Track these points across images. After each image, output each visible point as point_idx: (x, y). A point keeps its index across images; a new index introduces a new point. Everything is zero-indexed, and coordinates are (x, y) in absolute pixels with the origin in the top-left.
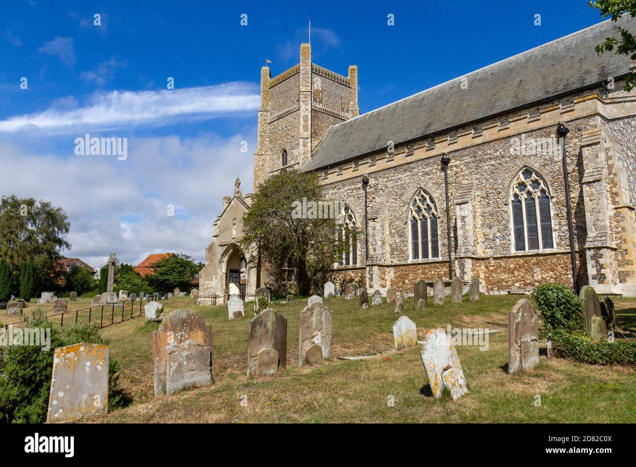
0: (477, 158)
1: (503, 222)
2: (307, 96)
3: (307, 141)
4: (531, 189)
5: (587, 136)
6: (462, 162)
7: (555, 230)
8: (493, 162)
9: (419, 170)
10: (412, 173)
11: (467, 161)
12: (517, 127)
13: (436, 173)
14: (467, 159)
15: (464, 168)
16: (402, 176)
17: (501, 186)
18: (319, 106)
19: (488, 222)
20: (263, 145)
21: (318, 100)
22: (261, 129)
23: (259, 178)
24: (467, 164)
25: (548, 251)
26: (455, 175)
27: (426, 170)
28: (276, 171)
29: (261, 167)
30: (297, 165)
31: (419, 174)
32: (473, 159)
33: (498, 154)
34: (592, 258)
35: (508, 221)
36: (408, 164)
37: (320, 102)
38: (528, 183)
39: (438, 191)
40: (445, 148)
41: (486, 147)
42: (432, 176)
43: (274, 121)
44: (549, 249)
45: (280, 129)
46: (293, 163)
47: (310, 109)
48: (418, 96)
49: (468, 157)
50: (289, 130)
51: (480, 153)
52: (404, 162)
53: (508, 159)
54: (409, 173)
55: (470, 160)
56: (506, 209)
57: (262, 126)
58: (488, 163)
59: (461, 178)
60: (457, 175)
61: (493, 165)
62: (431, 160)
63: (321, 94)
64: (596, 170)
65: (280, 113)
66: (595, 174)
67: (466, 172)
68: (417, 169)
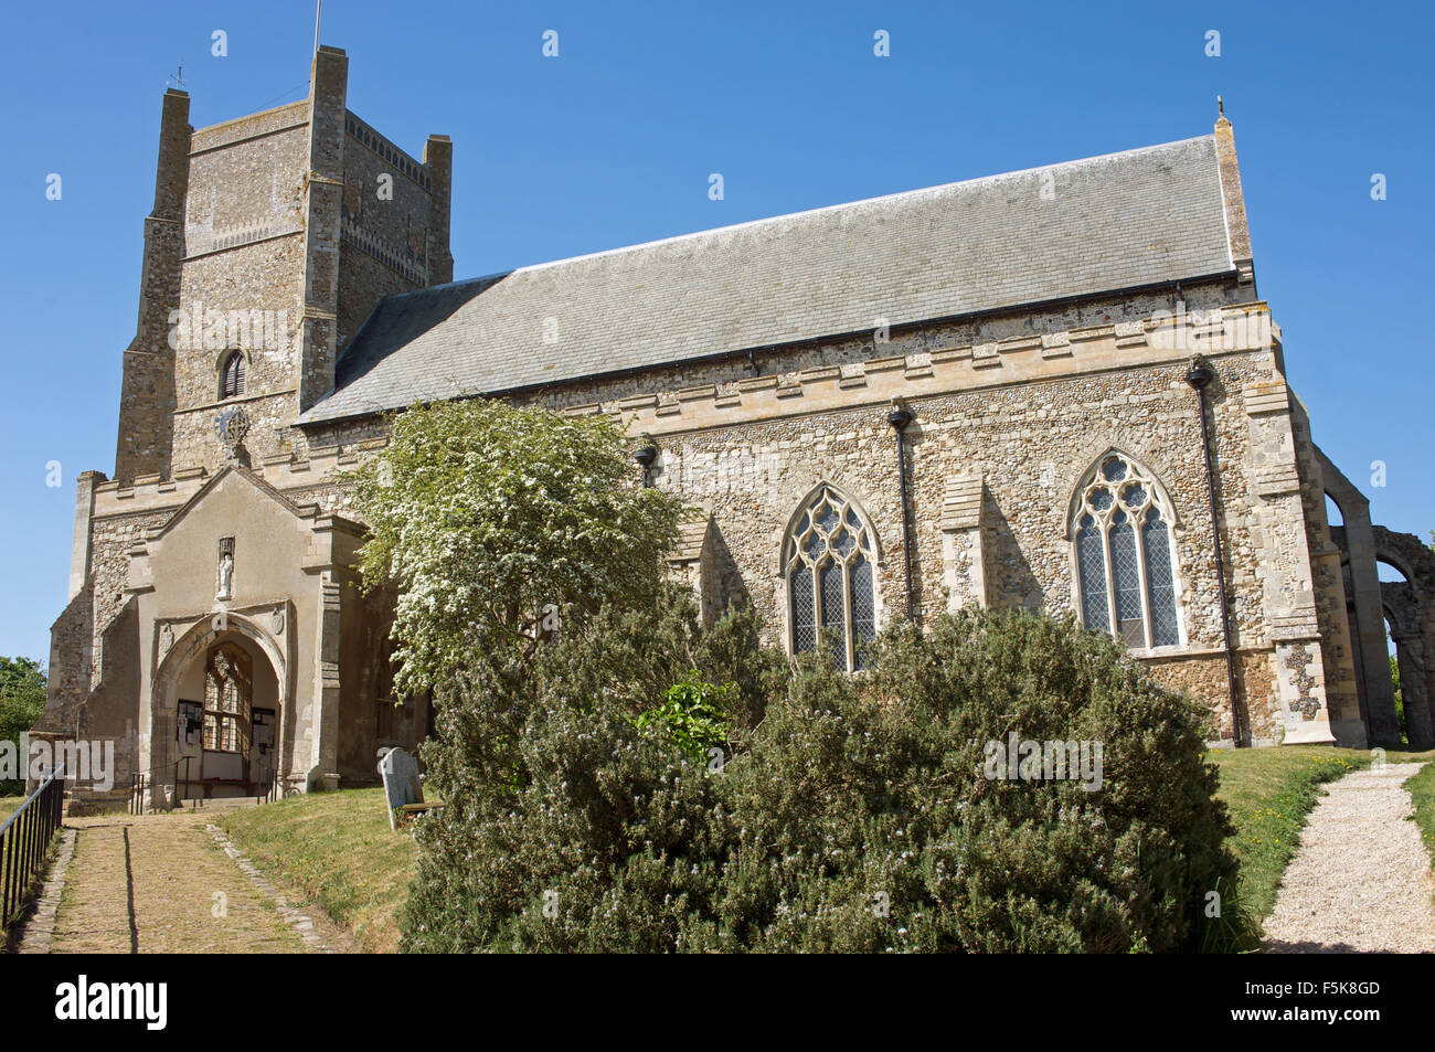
0: (986, 421)
1: (1058, 581)
2: (330, 197)
3: (325, 329)
4: (1122, 505)
5: (1255, 392)
6: (946, 426)
7: (1184, 603)
8: (1026, 433)
9: (817, 437)
10: (796, 443)
11: (957, 424)
12: (1088, 355)
13: (869, 449)
14: (961, 421)
15: (951, 443)
16: (766, 449)
17: (1051, 494)
18: (357, 232)
19: (1017, 580)
20: (156, 325)
21: (352, 216)
22: (153, 277)
23: (138, 428)
24: (957, 433)
25: (1166, 650)
26: (923, 457)
27: (839, 438)
28: (202, 410)
29: (145, 394)
30: (280, 399)
31: (818, 447)
32: (976, 422)
33: (1042, 414)
34: (1290, 663)
35: (1066, 578)
36: (783, 418)
37: (358, 221)
38: (1114, 488)
39: (877, 495)
40: (896, 385)
41: (1010, 394)
42: (856, 455)
43: (202, 257)
44: (1170, 647)
45: (223, 282)
46: (268, 393)
47: (337, 237)
48: (669, 246)
49: (961, 415)
50: (256, 290)
51: (994, 407)
52: (772, 412)
53: (1064, 429)
54: (785, 444)
55: (967, 422)
56: (1064, 550)
57: (157, 267)
58: (1015, 435)
59: (942, 466)
60: (930, 457)
61: (1029, 441)
62: (854, 415)
63: (359, 199)
64: (1279, 470)
65: (222, 236)
66: (1278, 477)
67: (956, 452)
68: (812, 435)
